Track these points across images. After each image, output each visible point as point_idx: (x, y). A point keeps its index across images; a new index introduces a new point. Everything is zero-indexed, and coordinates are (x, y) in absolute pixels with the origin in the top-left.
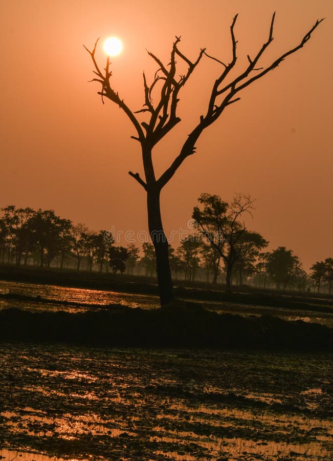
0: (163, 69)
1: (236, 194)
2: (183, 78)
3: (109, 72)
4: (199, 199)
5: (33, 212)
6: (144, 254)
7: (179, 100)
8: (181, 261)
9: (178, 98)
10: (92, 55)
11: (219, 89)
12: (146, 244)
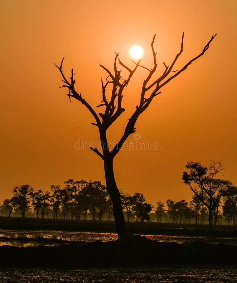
0: (111, 76)
1: (211, 160)
2: (125, 81)
3: (74, 80)
4: (186, 166)
5: (86, 183)
6: (168, 207)
7: (123, 96)
8: (192, 210)
9: (122, 95)
10: (60, 69)
11: (147, 87)
12: (169, 200)
